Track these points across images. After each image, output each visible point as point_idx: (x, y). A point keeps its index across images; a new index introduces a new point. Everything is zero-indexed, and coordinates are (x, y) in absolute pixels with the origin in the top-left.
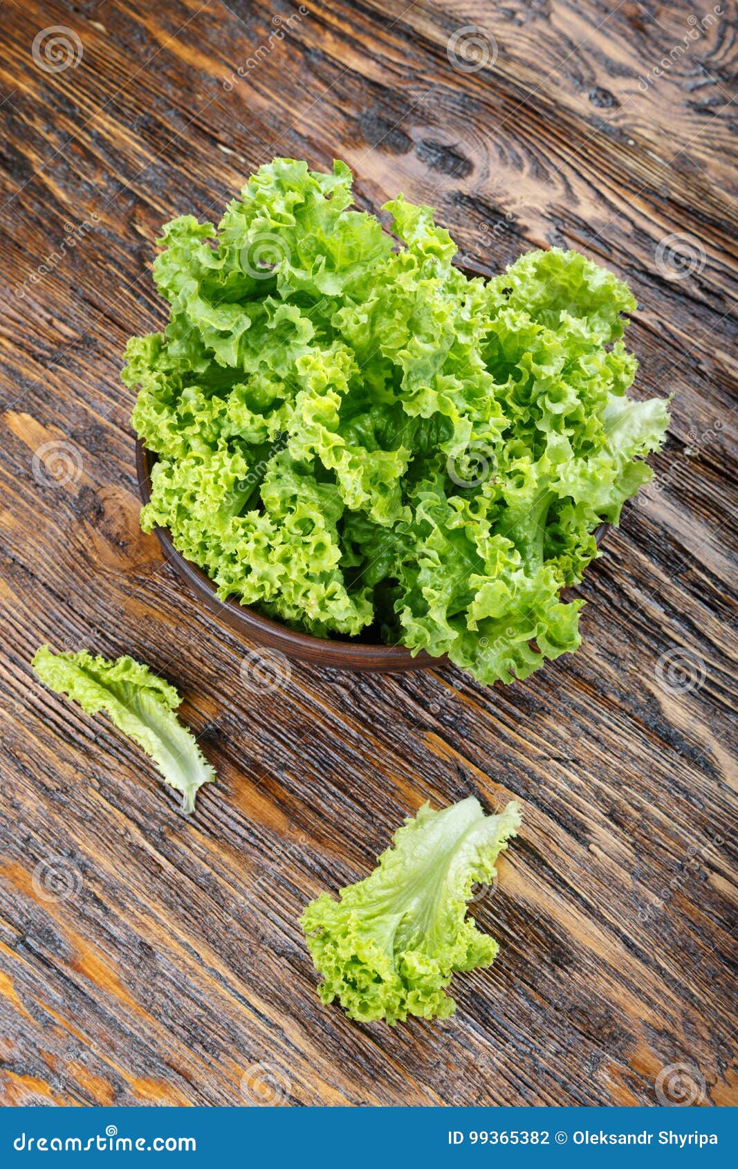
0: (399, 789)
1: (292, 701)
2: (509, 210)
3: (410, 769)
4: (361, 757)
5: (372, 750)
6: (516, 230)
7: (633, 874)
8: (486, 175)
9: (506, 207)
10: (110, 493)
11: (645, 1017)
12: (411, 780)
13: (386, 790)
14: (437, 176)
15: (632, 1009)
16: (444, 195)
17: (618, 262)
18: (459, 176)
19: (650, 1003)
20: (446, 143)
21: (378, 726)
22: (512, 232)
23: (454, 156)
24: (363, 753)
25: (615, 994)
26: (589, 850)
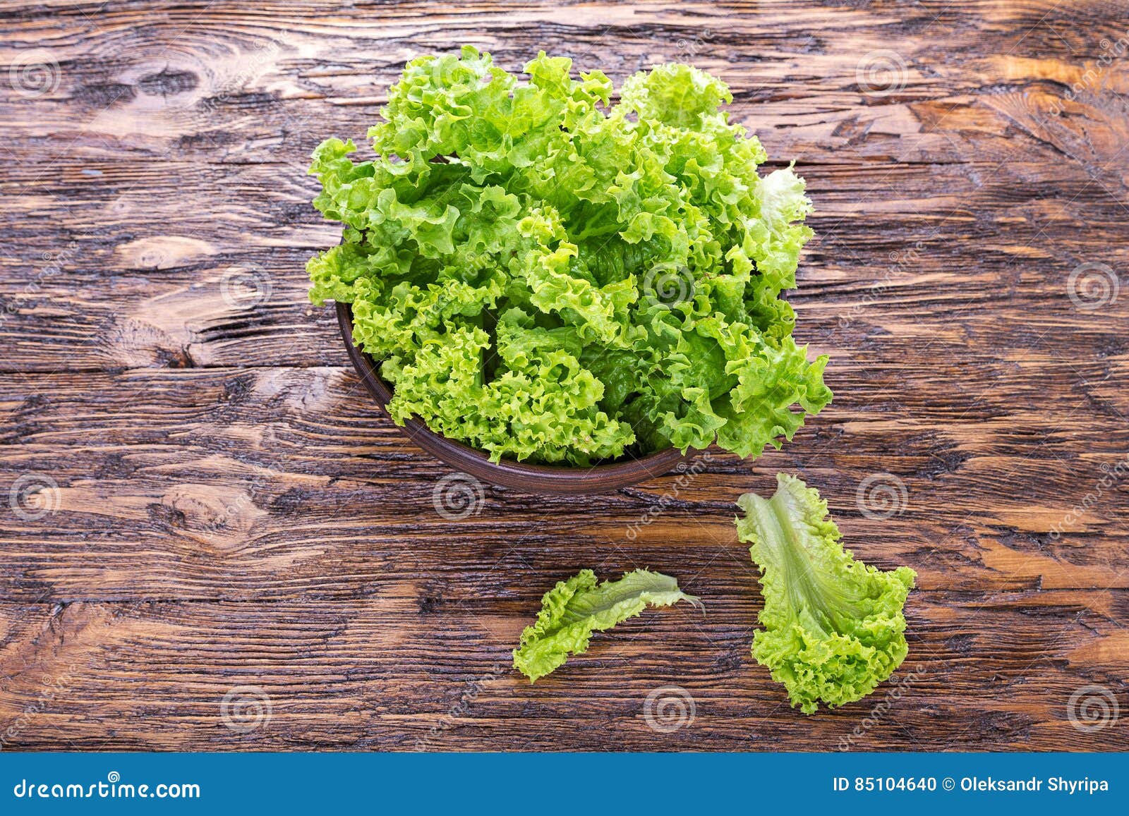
0: (595, 536)
1: (461, 537)
2: (253, 87)
3: (587, 516)
4: (547, 536)
5: (549, 525)
6: (271, 97)
7: (796, 466)
8: (210, 74)
9: (248, 86)
10: (173, 497)
11: (899, 551)
12: (596, 523)
13: (588, 544)
14: (176, 98)
15: (886, 552)
16: (194, 108)
17: (364, 71)
18: (191, 87)
19: (893, 540)
20: (159, 71)
21: (535, 506)
22: (269, 101)
23: (172, 76)
24: (545, 532)
25: (866, 552)
26: (755, 474)
